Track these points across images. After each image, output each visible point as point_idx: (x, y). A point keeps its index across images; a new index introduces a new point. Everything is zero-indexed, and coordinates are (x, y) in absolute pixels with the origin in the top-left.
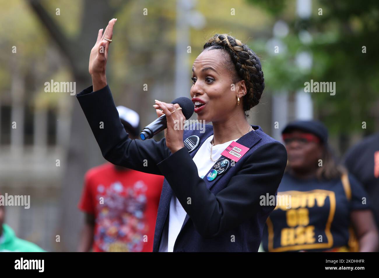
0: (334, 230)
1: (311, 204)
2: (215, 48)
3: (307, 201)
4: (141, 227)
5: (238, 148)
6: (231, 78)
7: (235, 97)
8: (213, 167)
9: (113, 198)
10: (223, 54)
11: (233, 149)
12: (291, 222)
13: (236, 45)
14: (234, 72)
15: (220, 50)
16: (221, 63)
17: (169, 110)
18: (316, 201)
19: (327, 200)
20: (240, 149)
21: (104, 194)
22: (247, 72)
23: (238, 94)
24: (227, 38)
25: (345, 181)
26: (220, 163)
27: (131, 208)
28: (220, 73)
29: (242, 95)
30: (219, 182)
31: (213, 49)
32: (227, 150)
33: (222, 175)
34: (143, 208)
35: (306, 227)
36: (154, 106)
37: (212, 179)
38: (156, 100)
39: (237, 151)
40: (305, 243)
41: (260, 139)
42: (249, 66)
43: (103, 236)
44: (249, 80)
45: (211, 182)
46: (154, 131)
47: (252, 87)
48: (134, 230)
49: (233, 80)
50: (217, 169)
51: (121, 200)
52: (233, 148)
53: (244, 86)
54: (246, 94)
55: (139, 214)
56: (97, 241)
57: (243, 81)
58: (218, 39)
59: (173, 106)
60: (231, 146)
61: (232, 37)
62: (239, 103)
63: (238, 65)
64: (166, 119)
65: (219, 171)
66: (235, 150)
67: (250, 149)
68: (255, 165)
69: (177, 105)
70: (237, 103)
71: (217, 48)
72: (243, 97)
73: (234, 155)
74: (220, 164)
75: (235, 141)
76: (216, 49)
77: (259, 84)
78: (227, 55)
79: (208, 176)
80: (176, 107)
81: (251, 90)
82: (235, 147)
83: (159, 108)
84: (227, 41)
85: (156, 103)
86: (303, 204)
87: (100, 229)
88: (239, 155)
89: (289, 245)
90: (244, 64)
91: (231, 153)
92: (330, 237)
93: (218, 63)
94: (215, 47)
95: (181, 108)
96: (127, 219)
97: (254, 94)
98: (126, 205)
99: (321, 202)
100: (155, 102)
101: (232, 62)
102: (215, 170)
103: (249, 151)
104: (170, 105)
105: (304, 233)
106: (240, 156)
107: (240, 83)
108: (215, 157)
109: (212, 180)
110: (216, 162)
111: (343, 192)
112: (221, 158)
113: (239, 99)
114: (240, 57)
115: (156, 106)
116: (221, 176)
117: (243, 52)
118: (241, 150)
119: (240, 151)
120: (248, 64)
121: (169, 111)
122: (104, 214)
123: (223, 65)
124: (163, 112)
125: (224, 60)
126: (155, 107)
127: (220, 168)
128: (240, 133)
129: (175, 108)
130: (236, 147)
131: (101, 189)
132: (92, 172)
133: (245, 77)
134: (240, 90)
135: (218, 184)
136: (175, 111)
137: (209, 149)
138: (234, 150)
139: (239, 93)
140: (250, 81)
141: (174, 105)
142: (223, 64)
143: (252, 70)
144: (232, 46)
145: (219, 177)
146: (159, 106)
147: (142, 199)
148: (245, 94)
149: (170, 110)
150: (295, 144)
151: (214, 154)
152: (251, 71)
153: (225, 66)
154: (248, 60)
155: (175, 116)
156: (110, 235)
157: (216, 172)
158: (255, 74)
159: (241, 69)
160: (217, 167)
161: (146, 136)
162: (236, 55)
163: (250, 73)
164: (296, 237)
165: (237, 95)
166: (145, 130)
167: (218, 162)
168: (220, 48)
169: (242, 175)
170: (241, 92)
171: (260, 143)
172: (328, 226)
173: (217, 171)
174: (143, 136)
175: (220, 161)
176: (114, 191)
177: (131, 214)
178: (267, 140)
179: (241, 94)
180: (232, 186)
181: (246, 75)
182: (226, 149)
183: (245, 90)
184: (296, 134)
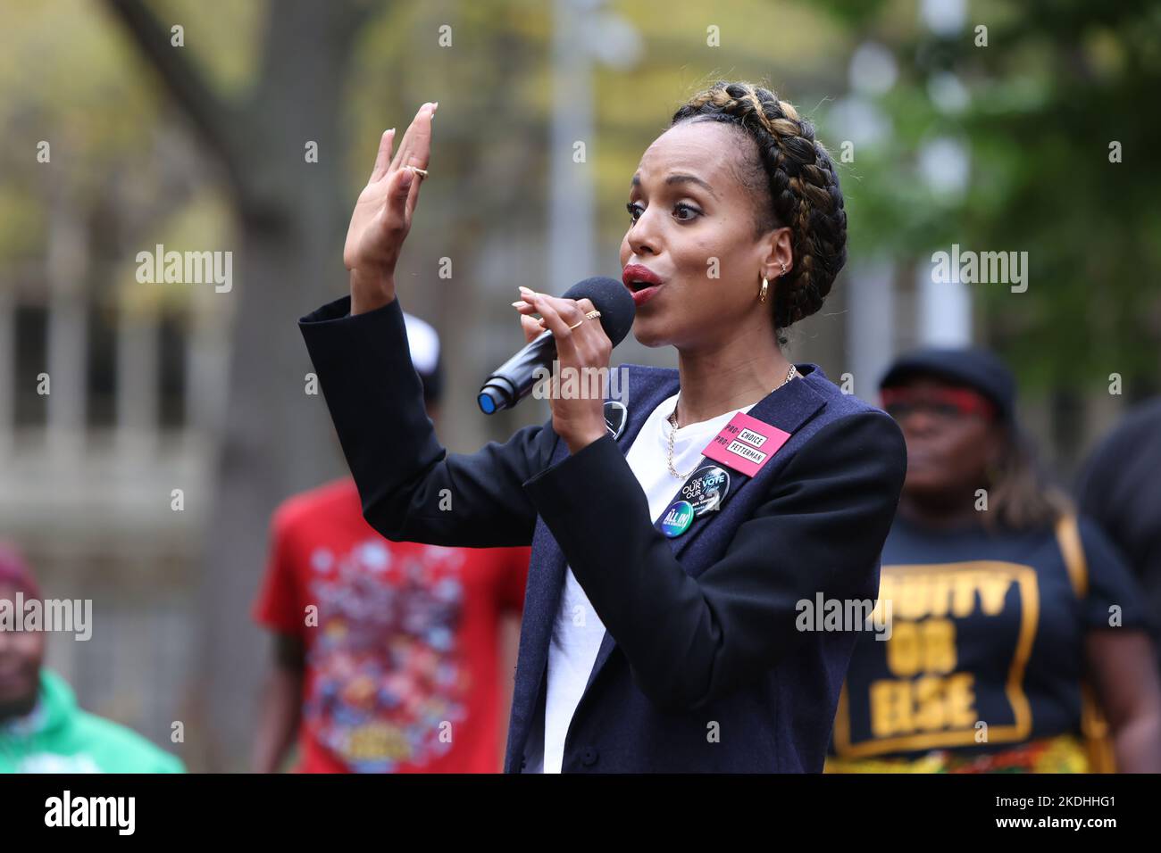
0: (1032, 687)
1: (963, 606)
2: (715, 119)
3: (951, 596)
4: (447, 676)
5: (755, 435)
6: (753, 214)
7: (755, 276)
8: (681, 492)
9: (360, 590)
10: (737, 140)
11: (740, 437)
12: (901, 661)
13: (780, 115)
14: (764, 198)
15: (729, 125)
16: (727, 162)
17: (563, 319)
18: (977, 598)
19: (1013, 595)
20: (761, 437)
21: (333, 576)
22: (802, 202)
23: (767, 268)
24: (753, 93)
25: (1069, 537)
26: (700, 479)
27: (417, 621)
28: (721, 195)
29: (778, 272)
30: (699, 541)
31: (706, 121)
32: (721, 440)
33: (708, 518)
34: (454, 618)
35: (947, 677)
36: (515, 304)
37: (678, 532)
38: (521, 288)
39: (752, 443)
40: (946, 728)
41: (821, 405)
42: (811, 186)
43: (331, 706)
44: (804, 229)
45: (675, 541)
46: (519, 383)
47: (809, 253)
48: (425, 685)
49: (756, 222)
50: (692, 500)
51: (384, 593)
52: (739, 433)
53: (785, 245)
54: (791, 271)
55: (441, 638)
56: (313, 719)
57: (786, 229)
58: (723, 96)
59: (576, 306)
60: (732, 428)
61: (769, 92)
62: (765, 294)
63: (778, 178)
64: (555, 347)
65: (700, 505)
66: (747, 440)
67: (793, 434)
68: (809, 484)
69: (585, 302)
70: (758, 297)
71: (721, 121)
72: (778, 278)
73: (744, 456)
74: (701, 482)
75: (745, 410)
76: (717, 123)
77: (832, 246)
78: (749, 144)
79: (665, 523)
80: (582, 309)
81: (805, 261)
82: (745, 430)
83: (533, 311)
84: (755, 101)
85: (523, 295)
86: (940, 607)
87: (322, 684)
88: (760, 454)
89: (898, 735)
90: (798, 178)
91: (732, 450)
92: (1021, 708)
93: (719, 161)
94: (714, 116)
95: (598, 313)
96: (404, 653)
97: (813, 274)
98: (400, 611)
99: (994, 600)
100: (520, 292)
101: (761, 165)
102: (687, 503)
103: (790, 441)
104: (566, 305)
105: (942, 695)
106: (761, 460)
107: (775, 234)
108: (686, 462)
109: (678, 534)
110: (687, 478)
111: (1061, 569)
112: (703, 464)
113: (765, 284)
114: (788, 154)
115: (520, 305)
116: (704, 521)
117: (798, 138)
118: (764, 439)
119: (761, 444)
120: (809, 177)
121: (562, 322)
122: (335, 636)
123: (733, 172)
124: (543, 326)
125: (740, 156)
126: (519, 309)
127: (702, 497)
128: (761, 387)
129: (582, 313)
130: (749, 432)
131: (322, 560)
132: (296, 507)
133: (795, 220)
134: (772, 257)
135: (698, 544)
136: (581, 323)
137: (664, 438)
138: (743, 439)
139: (770, 265)
140: (809, 234)
141: (578, 302)
142: (735, 167)
143: (820, 198)
144: (769, 117)
145: (700, 524)
146: (530, 305)
147: (448, 590)
148: (787, 271)
149: (567, 318)
150: (920, 420)
151: (680, 453)
152: (813, 199)
153: (740, 176)
154: (811, 167)
155: (582, 339)
156: (354, 702)
157: (690, 508)
158: (827, 213)
159: (786, 193)
160: (692, 495)
161: (497, 402)
162: (776, 145)
163: (813, 206)
164: (917, 706)
165: (763, 271)
166: (492, 382)
167: (695, 476)
168: (730, 121)
169: (772, 518)
170: (775, 264)
171: (822, 416)
172: (1016, 674)
173: (694, 507)
174: (490, 400)
175: (700, 474)
176: (364, 569)
177: (417, 639)
178: (844, 404)
179: (774, 267)
180: (740, 553)
181: (798, 211)
182: (718, 437)
183: (786, 257)
184: (925, 391)
